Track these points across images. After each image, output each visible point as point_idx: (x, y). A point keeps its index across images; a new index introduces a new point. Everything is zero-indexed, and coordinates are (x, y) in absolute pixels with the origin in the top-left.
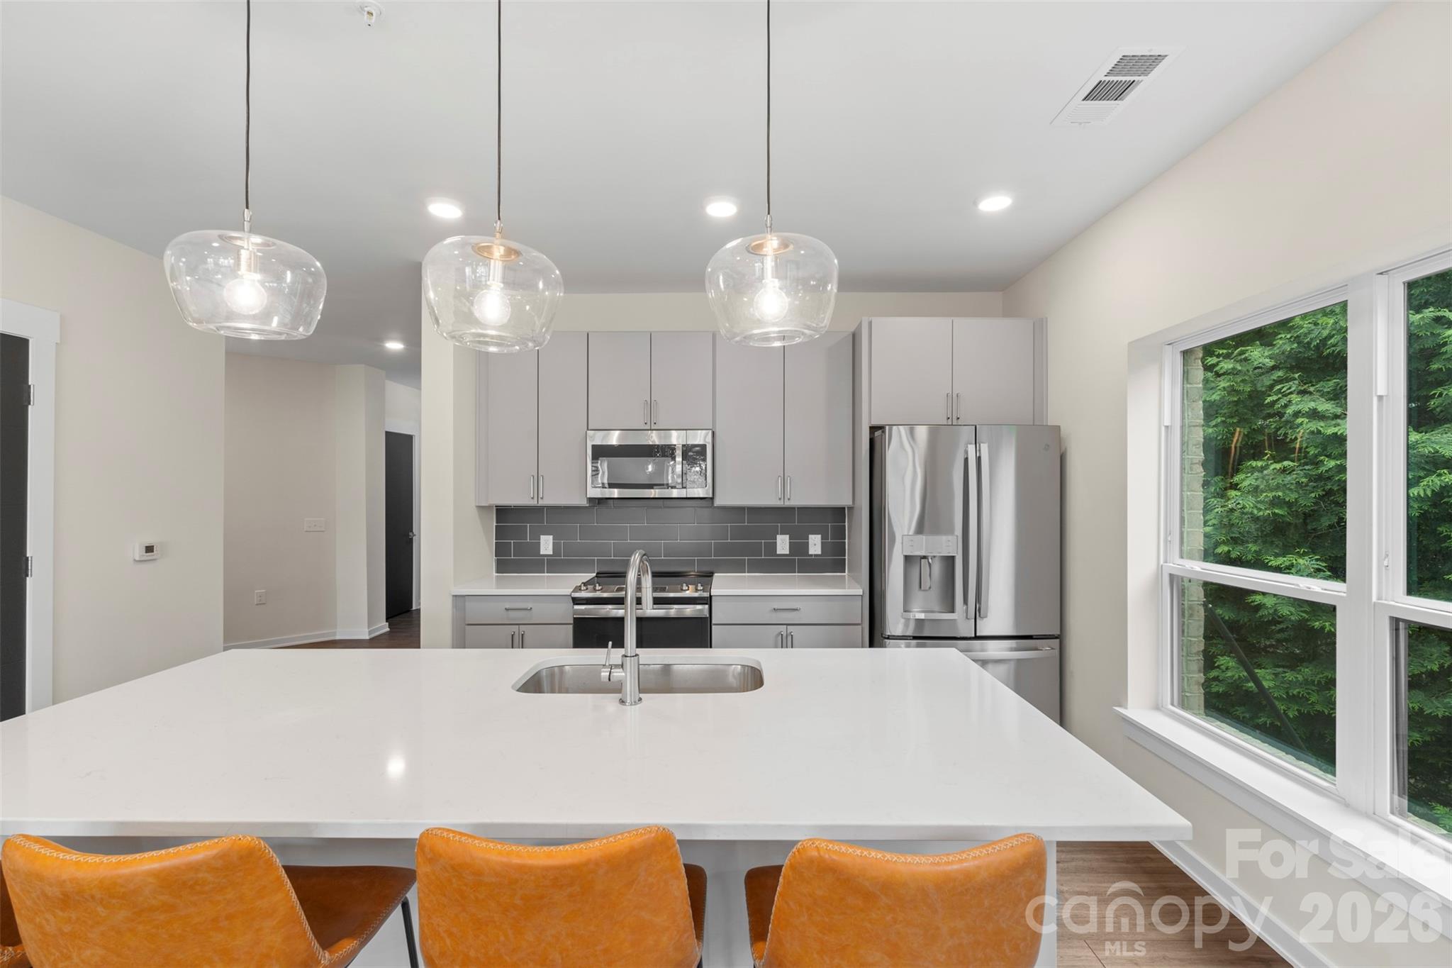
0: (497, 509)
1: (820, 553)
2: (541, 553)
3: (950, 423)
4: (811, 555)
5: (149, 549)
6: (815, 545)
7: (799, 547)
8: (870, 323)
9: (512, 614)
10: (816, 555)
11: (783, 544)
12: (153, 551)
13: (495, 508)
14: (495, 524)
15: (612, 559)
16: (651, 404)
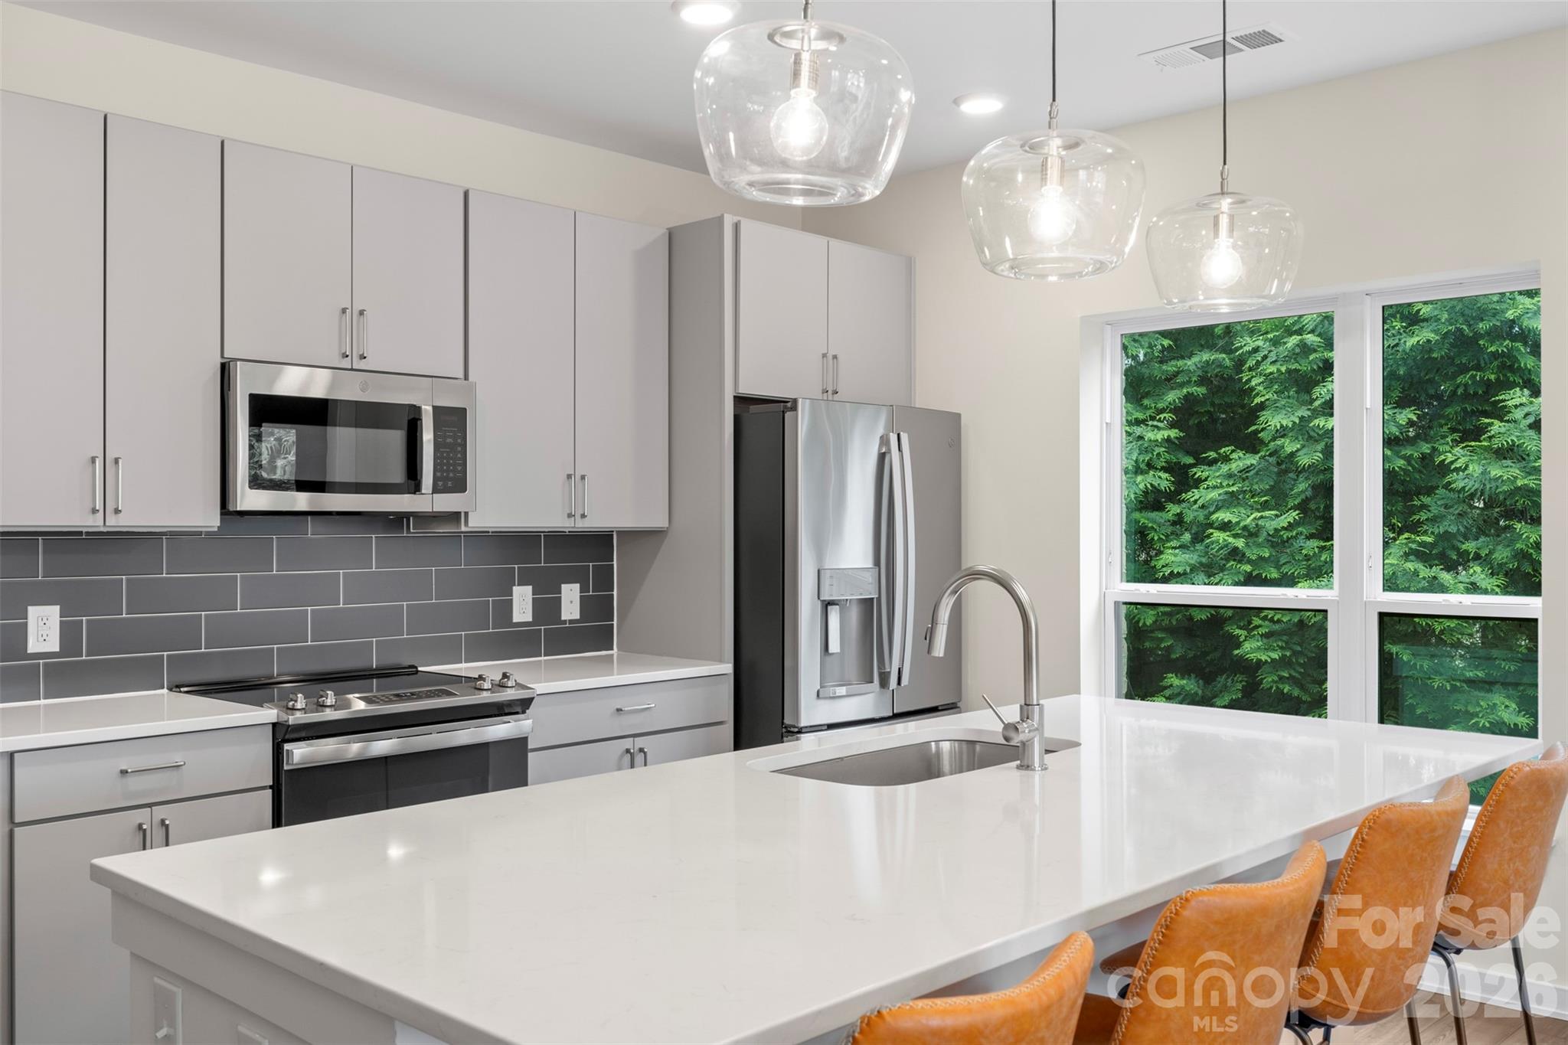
1: (578, 617)
3: (826, 398)
4: (565, 622)
6: (571, 601)
7: (547, 608)
8: (737, 227)
9: (134, 783)
10: (571, 622)
11: (522, 603)
15: (203, 653)
16: (352, 316)
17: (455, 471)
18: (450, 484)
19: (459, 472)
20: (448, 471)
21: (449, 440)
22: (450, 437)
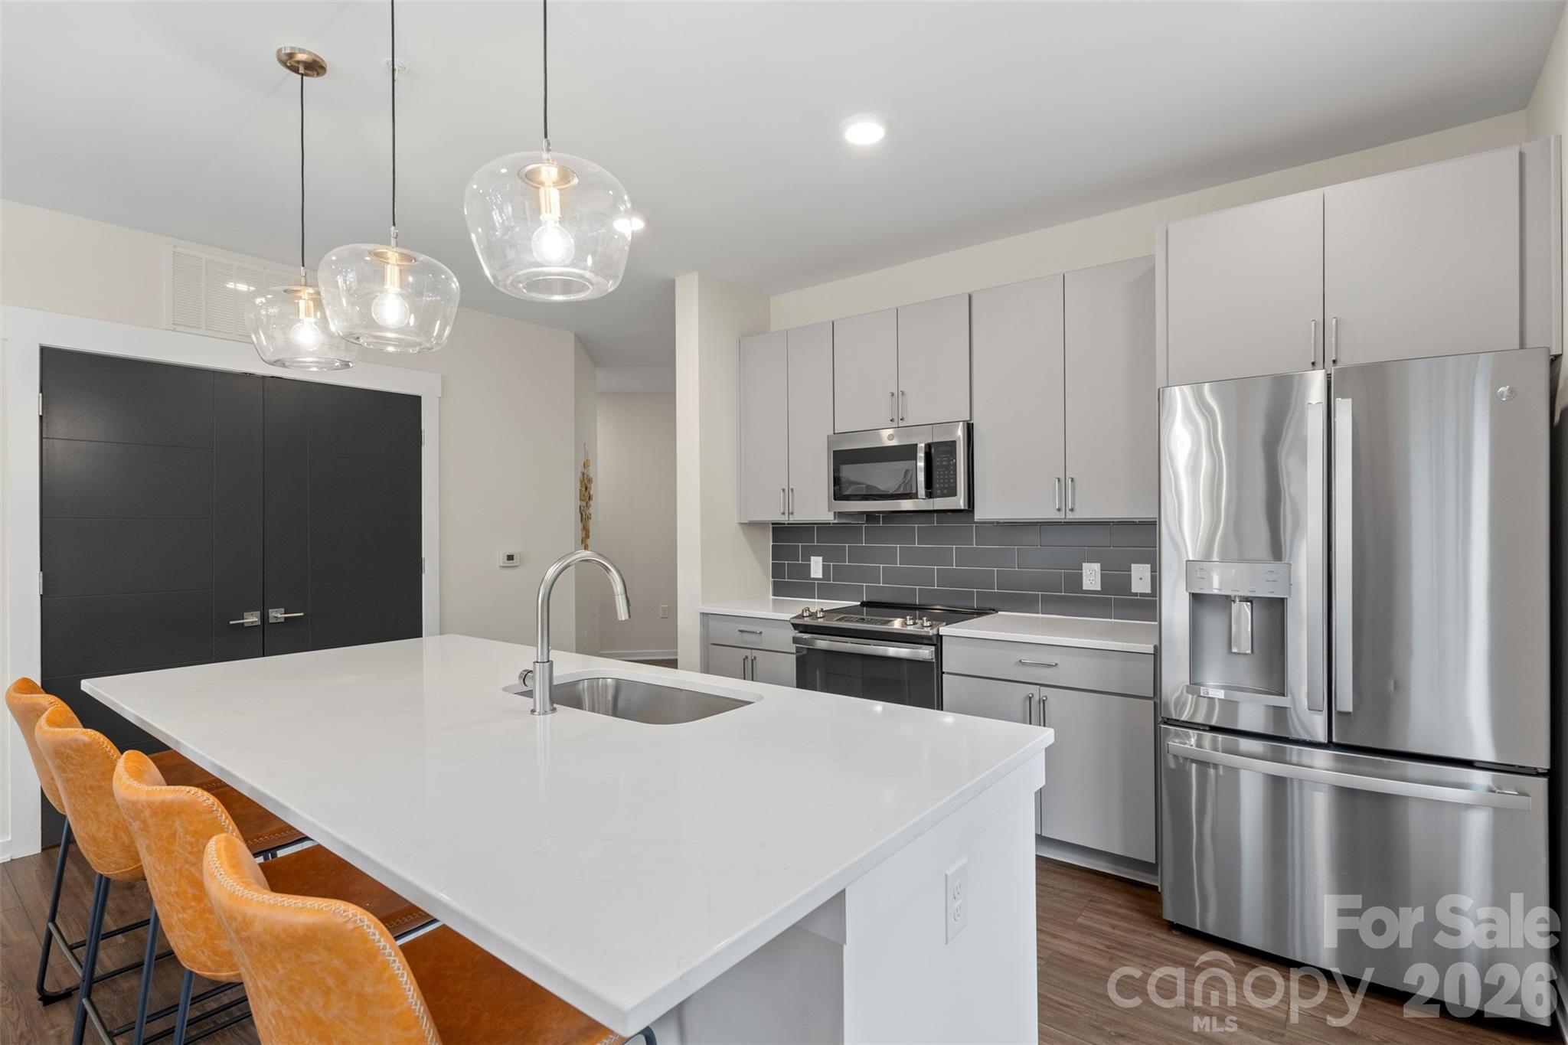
0: (773, 528)
1: (1149, 592)
2: (812, 576)
4: (1136, 594)
5: (510, 558)
6: (1140, 578)
9: (745, 636)
10: (1142, 595)
11: (1092, 577)
12: (513, 559)
13: (771, 526)
14: (771, 543)
16: (897, 396)
17: (949, 483)
18: (945, 491)
19: (952, 483)
20: (944, 483)
21: (944, 463)
22: (945, 461)
